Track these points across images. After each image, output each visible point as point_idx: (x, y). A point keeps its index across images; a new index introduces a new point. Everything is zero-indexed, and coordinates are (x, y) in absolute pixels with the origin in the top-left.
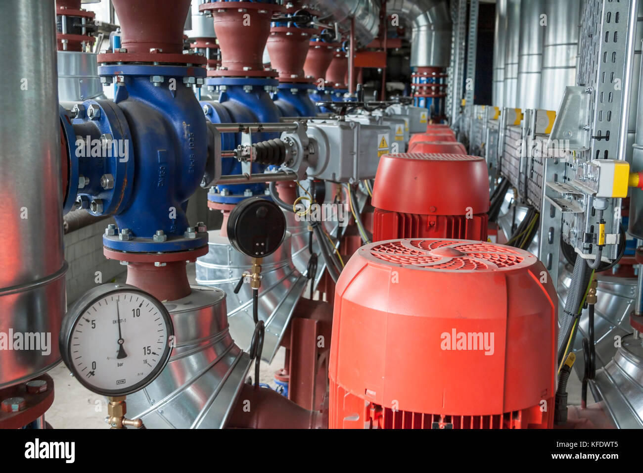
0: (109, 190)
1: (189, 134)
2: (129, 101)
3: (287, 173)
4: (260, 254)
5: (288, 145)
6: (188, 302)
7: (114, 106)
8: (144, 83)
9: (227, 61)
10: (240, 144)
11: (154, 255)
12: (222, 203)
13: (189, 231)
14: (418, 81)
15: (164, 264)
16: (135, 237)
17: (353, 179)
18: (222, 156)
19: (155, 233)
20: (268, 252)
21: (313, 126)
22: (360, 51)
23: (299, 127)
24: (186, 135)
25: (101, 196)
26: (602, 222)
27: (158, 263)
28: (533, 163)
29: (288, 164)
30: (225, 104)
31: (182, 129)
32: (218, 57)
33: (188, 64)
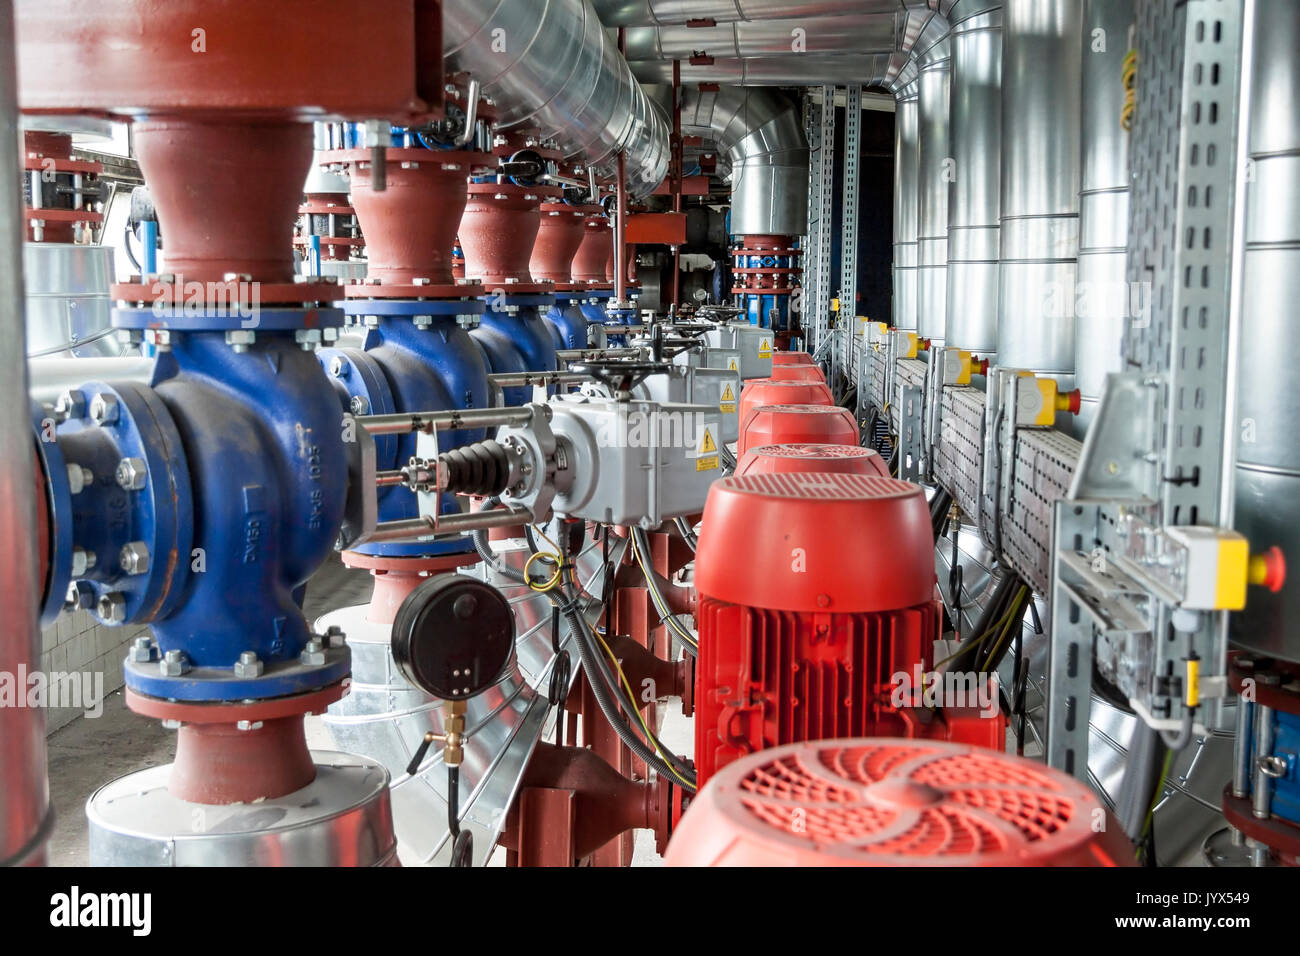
0: (139, 576)
1: (310, 450)
2: (180, 381)
3: (512, 509)
4: (461, 693)
5: (513, 453)
6: (309, 801)
7: (148, 395)
8: (213, 343)
9: (380, 266)
10: (415, 455)
11: (236, 706)
12: (372, 556)
13: (312, 650)
14: (747, 264)
15: (259, 725)
16: (194, 668)
17: (648, 518)
18: (378, 482)
19: (238, 659)
20: (479, 688)
21: (564, 410)
22: (635, 211)
23: (534, 415)
24: (302, 452)
25: (121, 586)
26: (1194, 657)
27: (246, 722)
28: (1013, 483)
29: (514, 492)
30: (376, 352)
31: (294, 439)
32: (354, 232)
33: (305, 305)
